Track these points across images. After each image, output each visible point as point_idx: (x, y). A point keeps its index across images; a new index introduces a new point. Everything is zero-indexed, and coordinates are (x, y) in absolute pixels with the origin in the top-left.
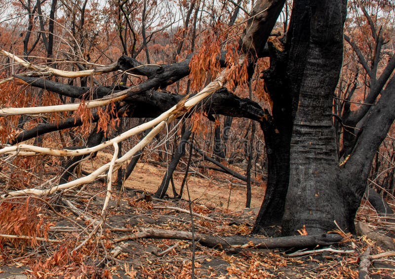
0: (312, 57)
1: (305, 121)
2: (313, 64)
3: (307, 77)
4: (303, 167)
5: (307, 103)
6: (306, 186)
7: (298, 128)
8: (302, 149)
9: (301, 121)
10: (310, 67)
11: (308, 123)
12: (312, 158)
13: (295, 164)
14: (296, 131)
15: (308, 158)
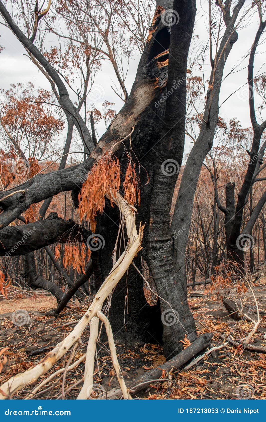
0: (162, 177)
1: (158, 237)
2: (162, 183)
3: (158, 195)
4: (165, 280)
5: (159, 220)
6: (173, 297)
7: (154, 244)
8: (159, 264)
9: (155, 237)
10: (160, 186)
11: (160, 239)
12: (169, 270)
13: (159, 279)
14: (152, 248)
15: (166, 271)
